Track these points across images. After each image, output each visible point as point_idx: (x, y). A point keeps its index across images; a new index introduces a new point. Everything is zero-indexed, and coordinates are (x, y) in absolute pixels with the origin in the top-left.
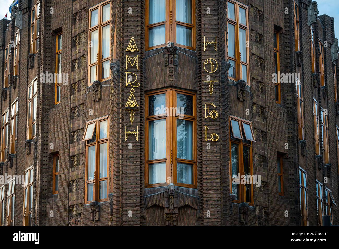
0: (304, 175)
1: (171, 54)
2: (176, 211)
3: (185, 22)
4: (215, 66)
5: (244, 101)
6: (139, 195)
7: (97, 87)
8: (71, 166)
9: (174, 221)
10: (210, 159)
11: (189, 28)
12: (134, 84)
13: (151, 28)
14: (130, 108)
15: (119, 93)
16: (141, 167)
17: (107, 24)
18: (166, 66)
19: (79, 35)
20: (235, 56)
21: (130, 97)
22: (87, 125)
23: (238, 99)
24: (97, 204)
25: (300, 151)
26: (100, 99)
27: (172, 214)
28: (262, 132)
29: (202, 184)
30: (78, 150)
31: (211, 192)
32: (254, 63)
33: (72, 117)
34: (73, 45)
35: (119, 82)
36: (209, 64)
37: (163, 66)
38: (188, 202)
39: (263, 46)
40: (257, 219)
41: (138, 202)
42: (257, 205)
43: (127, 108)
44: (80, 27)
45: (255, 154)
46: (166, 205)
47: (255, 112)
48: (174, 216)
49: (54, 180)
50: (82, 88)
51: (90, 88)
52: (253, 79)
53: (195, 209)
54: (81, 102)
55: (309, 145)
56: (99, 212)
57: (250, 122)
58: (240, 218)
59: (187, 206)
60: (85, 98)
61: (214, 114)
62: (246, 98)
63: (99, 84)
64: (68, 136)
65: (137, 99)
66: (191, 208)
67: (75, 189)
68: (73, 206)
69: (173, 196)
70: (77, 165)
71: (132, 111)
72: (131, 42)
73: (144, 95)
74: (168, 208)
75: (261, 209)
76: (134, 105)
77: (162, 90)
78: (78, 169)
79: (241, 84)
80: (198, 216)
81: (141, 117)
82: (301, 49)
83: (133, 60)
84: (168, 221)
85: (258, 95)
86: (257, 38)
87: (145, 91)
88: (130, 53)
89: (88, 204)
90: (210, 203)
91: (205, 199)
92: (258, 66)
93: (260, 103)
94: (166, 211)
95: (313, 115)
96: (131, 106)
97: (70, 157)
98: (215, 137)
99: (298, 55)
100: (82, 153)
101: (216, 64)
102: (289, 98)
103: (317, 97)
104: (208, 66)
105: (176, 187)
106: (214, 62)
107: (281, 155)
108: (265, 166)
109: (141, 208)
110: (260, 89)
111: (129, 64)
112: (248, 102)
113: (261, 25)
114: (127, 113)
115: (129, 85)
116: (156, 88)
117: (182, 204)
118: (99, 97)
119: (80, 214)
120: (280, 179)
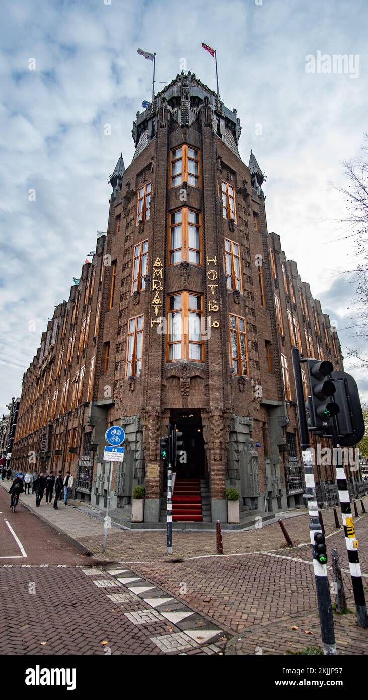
0: (285, 359)
1: (185, 268)
2: (189, 380)
3: (195, 248)
4: (216, 276)
5: (239, 303)
6: (160, 368)
7: (137, 295)
8: (118, 351)
9: (187, 388)
10: (213, 340)
11: (198, 252)
12: (158, 288)
13: (172, 252)
14: (155, 304)
15: (149, 295)
16: (163, 347)
17: (145, 254)
18: (181, 276)
19: (128, 263)
20: (231, 274)
21: (155, 297)
22: (129, 321)
23: (235, 302)
24: (133, 378)
25: (281, 343)
26: (138, 303)
27: (186, 382)
28: (253, 325)
29: (208, 359)
30: (123, 339)
31: (215, 365)
32: (245, 280)
33: (120, 317)
34: (124, 269)
35: (149, 288)
36: (212, 274)
37: (179, 276)
38: (198, 373)
39: (251, 269)
40: (252, 388)
41: (160, 373)
42: (252, 378)
43: (153, 304)
44: (128, 258)
45: (249, 341)
46: (181, 375)
47: (247, 312)
48: (187, 384)
49: (106, 362)
50: (128, 297)
51: (132, 296)
52: (245, 290)
53: (203, 379)
54: (126, 306)
55: (287, 339)
56: (135, 384)
57: (244, 318)
58: (239, 387)
59: (197, 376)
60: (129, 303)
61: (216, 308)
62: (240, 302)
63: (138, 293)
64: (116, 330)
65: (160, 298)
66: (201, 378)
67: (119, 367)
68: (117, 381)
69: (186, 368)
70: (121, 350)
71: (156, 306)
72: (157, 260)
73: (166, 296)
74: (182, 377)
75: (255, 381)
76: (157, 303)
77: (179, 292)
78: (122, 353)
79: (236, 292)
80: (206, 384)
81: (163, 311)
82: (277, 277)
83: (158, 272)
84: (183, 388)
85: (248, 301)
86: (246, 264)
87: (167, 294)
88: (156, 268)
89: (126, 378)
90: (214, 373)
91: (210, 370)
92: (248, 282)
93: (251, 306)
94: (181, 380)
95: (289, 321)
96: (156, 303)
97: (117, 345)
98: (217, 324)
99: (275, 281)
100: (125, 342)
101: (216, 274)
102: (271, 304)
103: (290, 308)
104: (211, 275)
105: (189, 362)
106: (215, 273)
107: (267, 343)
108: (256, 350)
109: (162, 378)
110: (250, 296)
111: (156, 275)
112: (242, 304)
113: (248, 256)
114: (153, 308)
115: (155, 288)
116: (174, 291)
117: (193, 374)
118: (138, 301)
119: (121, 386)
120: (268, 359)
